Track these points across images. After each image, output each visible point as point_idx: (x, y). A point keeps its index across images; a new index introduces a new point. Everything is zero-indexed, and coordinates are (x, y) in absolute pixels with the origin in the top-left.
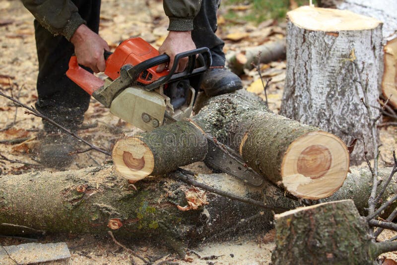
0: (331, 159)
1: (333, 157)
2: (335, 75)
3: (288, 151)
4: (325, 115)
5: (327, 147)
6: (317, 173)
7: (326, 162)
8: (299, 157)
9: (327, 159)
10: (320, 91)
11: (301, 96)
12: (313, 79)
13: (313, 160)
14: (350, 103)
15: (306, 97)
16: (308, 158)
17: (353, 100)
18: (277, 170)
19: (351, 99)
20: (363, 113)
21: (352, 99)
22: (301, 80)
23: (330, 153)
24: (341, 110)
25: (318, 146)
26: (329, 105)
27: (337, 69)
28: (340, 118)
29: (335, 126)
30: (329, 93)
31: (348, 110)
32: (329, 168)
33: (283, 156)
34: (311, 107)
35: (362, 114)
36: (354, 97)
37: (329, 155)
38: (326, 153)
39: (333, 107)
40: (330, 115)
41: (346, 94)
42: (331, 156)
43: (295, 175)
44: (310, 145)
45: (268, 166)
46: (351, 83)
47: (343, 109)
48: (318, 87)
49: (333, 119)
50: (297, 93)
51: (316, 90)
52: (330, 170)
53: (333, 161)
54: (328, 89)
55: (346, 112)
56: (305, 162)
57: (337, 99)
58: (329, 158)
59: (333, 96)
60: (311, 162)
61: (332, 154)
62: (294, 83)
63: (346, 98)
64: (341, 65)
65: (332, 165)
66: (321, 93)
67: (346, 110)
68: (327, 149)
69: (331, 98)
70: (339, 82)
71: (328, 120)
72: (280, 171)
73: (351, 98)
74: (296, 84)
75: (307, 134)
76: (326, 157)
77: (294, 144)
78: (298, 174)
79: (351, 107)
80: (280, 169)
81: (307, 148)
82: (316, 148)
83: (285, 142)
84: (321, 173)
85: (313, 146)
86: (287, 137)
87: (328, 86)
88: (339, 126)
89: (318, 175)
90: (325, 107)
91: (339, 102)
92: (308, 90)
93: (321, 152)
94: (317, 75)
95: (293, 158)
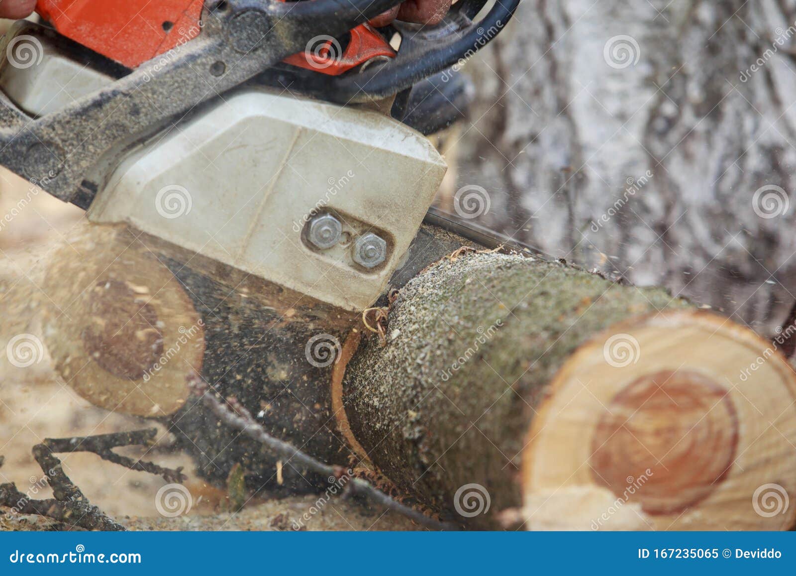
0: (735, 439)
1: (743, 430)
3: (557, 383)
4: (646, 209)
5: (725, 382)
6: (673, 493)
7: (715, 449)
8: (603, 416)
9: (720, 434)
10: (612, 106)
11: (534, 138)
12: (579, 61)
13: (658, 433)
15: (556, 142)
16: (639, 420)
18: (504, 462)
22: (529, 73)
23: (732, 410)
25: (685, 374)
26: (657, 166)
28: (708, 214)
30: (654, 113)
32: (723, 476)
33: (536, 405)
34: (581, 180)
37: (728, 420)
38: (717, 407)
39: (676, 169)
40: (668, 208)
41: (729, 109)
42: (736, 424)
43: (576, 491)
44: (655, 366)
45: (462, 445)
47: (721, 174)
50: (515, 129)
51: (596, 108)
52: (727, 485)
53: (743, 449)
54: (649, 98)
55: (736, 185)
56: (627, 437)
57: (690, 134)
58: (728, 433)
59: (671, 122)
60: (650, 441)
61: (741, 414)
62: (502, 86)
63: (727, 126)
65: (739, 464)
66: (622, 117)
68: (720, 393)
69: (662, 135)
70: (692, 61)
71: (662, 230)
72: (516, 469)
74: (510, 88)
75: (643, 319)
76: (716, 428)
77: (586, 358)
78: (590, 488)
80: (515, 459)
81: (639, 381)
82: (678, 381)
83: (549, 347)
84: (690, 493)
85: (664, 375)
86: (556, 326)
87: (649, 82)
89: (675, 501)
90: (643, 174)
91: (698, 148)
92: (563, 109)
93: (697, 404)
95: (579, 415)
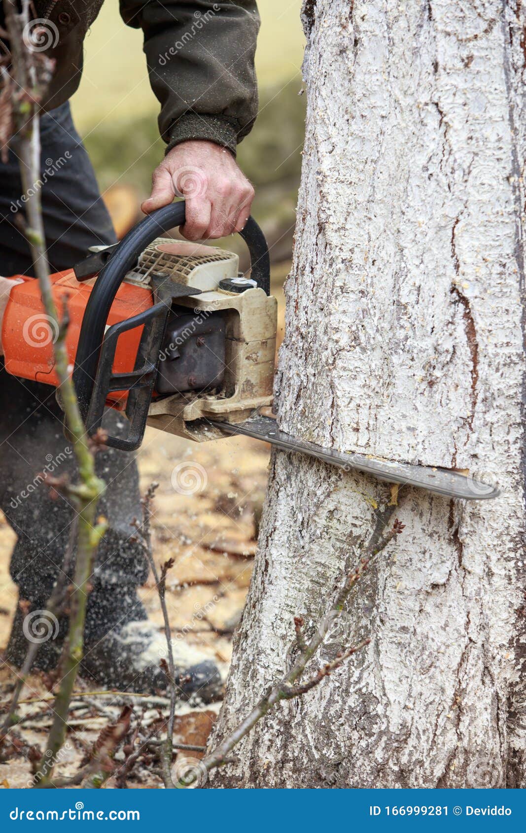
2: (323, 591)
14: (352, 690)
17: (363, 683)
19: (354, 678)
20: (386, 732)
21: (360, 678)
24: (324, 703)
27: (332, 573)
29: (302, 749)
31: (342, 710)
35: (381, 734)
36: (365, 675)
46: (366, 627)
48: (281, 619)
49: (298, 724)
64: (342, 565)
67: (337, 707)
73: (357, 674)
79: (353, 701)
88: (314, 751)
94: (285, 582)
